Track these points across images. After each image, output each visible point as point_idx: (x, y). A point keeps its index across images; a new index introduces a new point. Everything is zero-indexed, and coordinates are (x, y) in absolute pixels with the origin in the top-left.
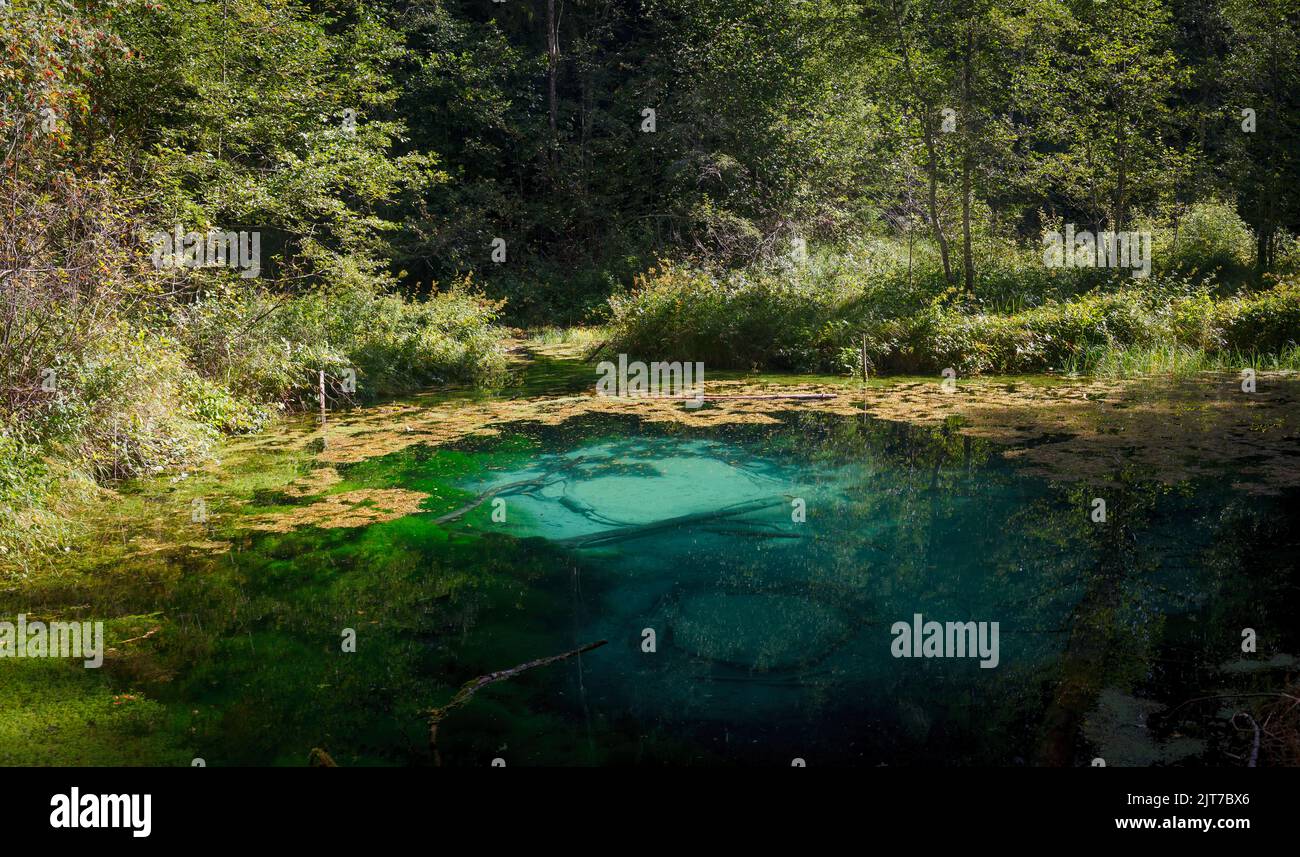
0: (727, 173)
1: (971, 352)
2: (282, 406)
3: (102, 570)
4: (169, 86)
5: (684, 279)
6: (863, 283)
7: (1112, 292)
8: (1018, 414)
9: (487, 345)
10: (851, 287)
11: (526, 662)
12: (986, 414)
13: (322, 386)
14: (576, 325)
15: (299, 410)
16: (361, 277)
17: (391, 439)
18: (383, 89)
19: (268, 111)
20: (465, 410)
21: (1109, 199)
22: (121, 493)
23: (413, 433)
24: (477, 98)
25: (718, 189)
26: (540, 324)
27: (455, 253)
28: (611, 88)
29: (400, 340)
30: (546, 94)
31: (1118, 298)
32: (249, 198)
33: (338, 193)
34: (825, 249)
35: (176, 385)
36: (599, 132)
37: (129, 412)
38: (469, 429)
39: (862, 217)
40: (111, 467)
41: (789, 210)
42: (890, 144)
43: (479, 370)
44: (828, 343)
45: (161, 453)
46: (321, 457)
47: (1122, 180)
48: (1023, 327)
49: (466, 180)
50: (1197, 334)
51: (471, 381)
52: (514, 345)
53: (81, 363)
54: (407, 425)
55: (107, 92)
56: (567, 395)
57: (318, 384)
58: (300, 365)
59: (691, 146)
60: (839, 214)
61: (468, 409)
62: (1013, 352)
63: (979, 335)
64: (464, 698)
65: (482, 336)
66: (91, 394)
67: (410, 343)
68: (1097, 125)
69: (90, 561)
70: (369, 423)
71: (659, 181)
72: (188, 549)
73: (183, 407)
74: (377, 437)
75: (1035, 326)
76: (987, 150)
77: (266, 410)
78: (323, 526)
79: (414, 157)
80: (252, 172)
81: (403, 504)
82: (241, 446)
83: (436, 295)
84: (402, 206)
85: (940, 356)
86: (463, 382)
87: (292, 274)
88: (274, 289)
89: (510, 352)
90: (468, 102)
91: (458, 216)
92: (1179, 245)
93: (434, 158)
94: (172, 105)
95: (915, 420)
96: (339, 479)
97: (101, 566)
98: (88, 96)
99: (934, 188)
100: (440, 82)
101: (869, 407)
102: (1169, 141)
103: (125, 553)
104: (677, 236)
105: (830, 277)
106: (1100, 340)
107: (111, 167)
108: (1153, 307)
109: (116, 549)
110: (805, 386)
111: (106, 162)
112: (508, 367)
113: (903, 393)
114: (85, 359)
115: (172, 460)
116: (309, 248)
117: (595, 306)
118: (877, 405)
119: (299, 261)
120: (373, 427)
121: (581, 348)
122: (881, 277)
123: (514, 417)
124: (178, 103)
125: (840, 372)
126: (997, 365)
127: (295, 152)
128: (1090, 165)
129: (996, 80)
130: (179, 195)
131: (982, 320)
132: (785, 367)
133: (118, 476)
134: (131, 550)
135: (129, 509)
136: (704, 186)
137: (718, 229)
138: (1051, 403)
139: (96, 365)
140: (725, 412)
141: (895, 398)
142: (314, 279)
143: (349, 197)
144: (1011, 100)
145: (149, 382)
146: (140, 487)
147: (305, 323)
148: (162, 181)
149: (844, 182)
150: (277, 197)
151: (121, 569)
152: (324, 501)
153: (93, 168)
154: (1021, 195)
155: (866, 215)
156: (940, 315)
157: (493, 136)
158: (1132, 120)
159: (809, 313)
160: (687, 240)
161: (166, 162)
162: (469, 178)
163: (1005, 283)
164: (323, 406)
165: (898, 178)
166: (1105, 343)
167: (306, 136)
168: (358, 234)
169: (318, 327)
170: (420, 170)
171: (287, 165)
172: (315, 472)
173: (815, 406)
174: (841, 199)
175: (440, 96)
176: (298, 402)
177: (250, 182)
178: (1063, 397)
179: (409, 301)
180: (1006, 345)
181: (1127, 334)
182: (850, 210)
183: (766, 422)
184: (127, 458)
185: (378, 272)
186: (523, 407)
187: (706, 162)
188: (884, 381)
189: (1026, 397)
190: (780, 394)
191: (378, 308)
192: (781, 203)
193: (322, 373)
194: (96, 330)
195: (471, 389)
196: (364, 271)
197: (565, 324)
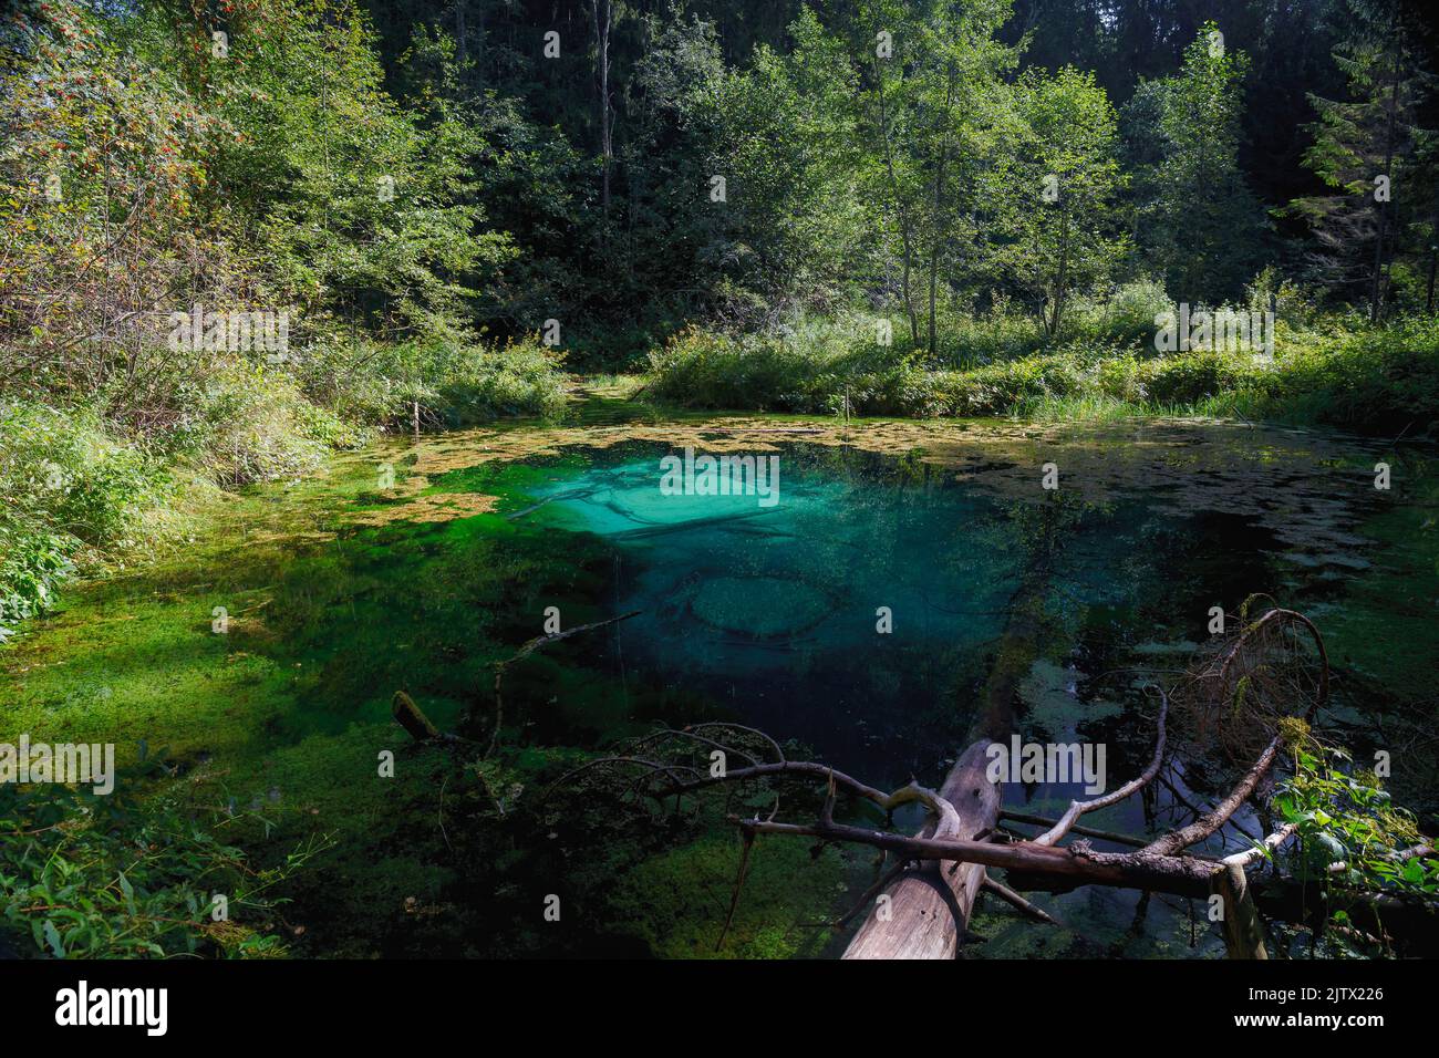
0: (743, 259)
1: (932, 399)
2: (383, 429)
3: (221, 556)
4: (278, 167)
5: (708, 340)
6: (848, 346)
7: (1050, 354)
8: (969, 447)
9: (551, 386)
10: (839, 348)
11: (576, 627)
12: (943, 447)
13: (417, 414)
14: (622, 373)
15: (398, 432)
16: (450, 331)
17: (471, 456)
18: (464, 179)
19: (367, 193)
20: (532, 435)
21: (1051, 281)
22: (241, 495)
23: (489, 452)
24: (544, 192)
25: (736, 271)
26: (595, 372)
27: (526, 316)
28: (653, 187)
29: (481, 381)
30: (601, 188)
31: (1055, 359)
32: (353, 264)
33: (428, 263)
34: (819, 320)
35: (291, 411)
36: (645, 223)
37: (249, 431)
38: (535, 450)
39: (849, 295)
40: (231, 475)
41: (792, 289)
42: (871, 239)
43: (544, 405)
44: (819, 391)
45: (278, 464)
46: (414, 469)
47: (1063, 266)
48: (975, 381)
49: (535, 258)
50: (1122, 388)
51: (538, 413)
52: (573, 387)
53: (204, 391)
54: (486, 445)
55: (223, 169)
56: (614, 425)
57: (413, 412)
58: (398, 398)
59: (716, 237)
60: (831, 292)
61: (536, 434)
62: (966, 400)
63: (939, 387)
64: (524, 653)
65: (548, 379)
66: (214, 416)
67: (489, 383)
68: (1045, 222)
69: (212, 549)
70: (454, 443)
71: (689, 264)
72: (299, 538)
73: (297, 428)
74: (460, 454)
75: (985, 381)
76: (953, 242)
77: (369, 431)
78: (415, 520)
79: (492, 236)
80: (356, 244)
81: (478, 505)
82: (348, 459)
83: (511, 347)
84: (482, 276)
85: (907, 402)
86: (533, 413)
87: (391, 326)
88: (378, 339)
89: (569, 392)
90: (538, 195)
91: (530, 286)
92: (1110, 318)
93: (508, 236)
94: (281, 183)
95: (887, 451)
96: (428, 485)
97: (222, 553)
98: (205, 171)
99: (907, 273)
100: (513, 176)
101: (850, 440)
102: (1106, 234)
103: (243, 542)
104: (703, 306)
105: (822, 342)
106: (1039, 391)
107: (229, 232)
108: (1084, 367)
109: (236, 539)
110: (800, 423)
111: (224, 228)
112: (568, 404)
113: (877, 430)
114: (208, 388)
115: (287, 469)
116: (405, 306)
117: (637, 358)
118: (856, 439)
119: (395, 316)
120: (458, 447)
121: (626, 391)
122: (863, 341)
123: (571, 441)
124: (286, 182)
125: (828, 413)
126: (953, 411)
127: (392, 228)
128: (1037, 254)
129: (962, 185)
130: (290, 259)
131: (942, 375)
132: (785, 409)
133: (240, 482)
134: (249, 539)
135: (248, 507)
136: (725, 269)
137: (735, 302)
138: (996, 440)
139: (219, 393)
140: (737, 441)
141: (870, 433)
142: (408, 331)
143: (438, 269)
144: (974, 201)
145: (267, 408)
146: (259, 490)
147: (403, 365)
148: (276, 246)
149: (836, 268)
150: (375, 264)
151: (241, 555)
152: (414, 502)
153: (212, 232)
154: (977, 278)
155: (852, 293)
156: (908, 371)
157: (558, 223)
158: (1075, 218)
159: (805, 368)
160: (710, 310)
161: (278, 231)
162: (538, 255)
163: (961, 348)
164: (417, 429)
165: (878, 265)
166: (1043, 394)
167: (400, 215)
168: (445, 297)
169: (415, 369)
170: (497, 246)
171: (384, 238)
172: (409, 480)
173: (808, 438)
174: (833, 281)
175: (512, 188)
176: (396, 426)
177: (353, 250)
178: (1005, 435)
179: (489, 350)
180: (961, 395)
181: (1061, 387)
182: (840, 289)
183: (769, 449)
184: (247, 468)
185: (463, 328)
186: (578, 434)
187: (728, 249)
188: (862, 421)
189: (976, 435)
190: (780, 429)
191: (463, 356)
192: (785, 284)
193: (416, 404)
194: (218, 365)
195: (540, 419)
196: (452, 326)
197: (613, 373)
